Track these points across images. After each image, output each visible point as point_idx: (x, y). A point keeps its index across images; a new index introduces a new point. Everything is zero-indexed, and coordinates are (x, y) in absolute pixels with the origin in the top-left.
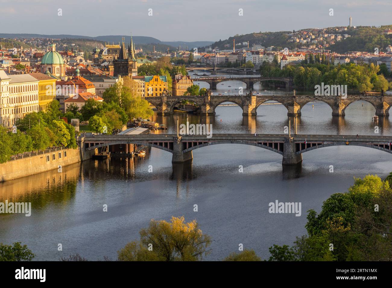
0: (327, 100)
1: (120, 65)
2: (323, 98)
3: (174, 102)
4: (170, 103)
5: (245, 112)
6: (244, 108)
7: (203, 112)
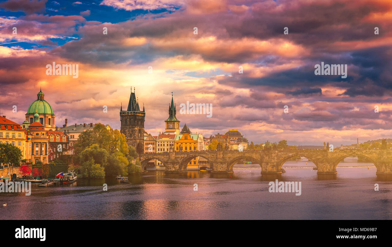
0: (368, 154)
1: (127, 118)
2: (363, 152)
3: (183, 159)
4: (179, 159)
5: (264, 170)
6: (263, 165)
7: (215, 170)
